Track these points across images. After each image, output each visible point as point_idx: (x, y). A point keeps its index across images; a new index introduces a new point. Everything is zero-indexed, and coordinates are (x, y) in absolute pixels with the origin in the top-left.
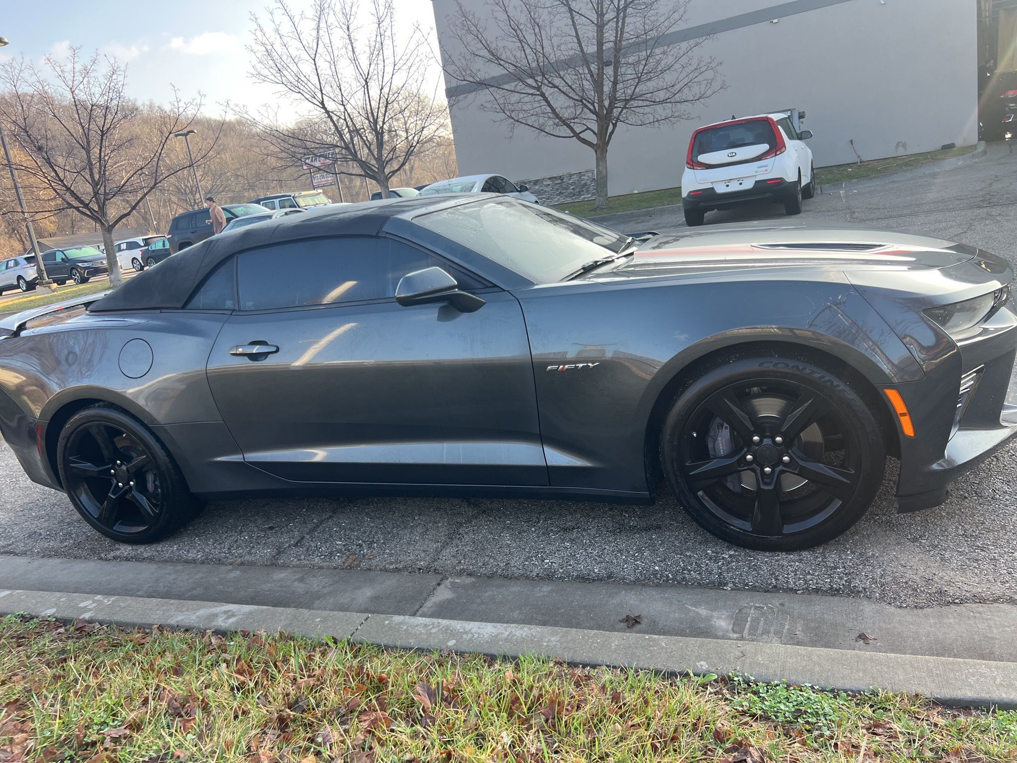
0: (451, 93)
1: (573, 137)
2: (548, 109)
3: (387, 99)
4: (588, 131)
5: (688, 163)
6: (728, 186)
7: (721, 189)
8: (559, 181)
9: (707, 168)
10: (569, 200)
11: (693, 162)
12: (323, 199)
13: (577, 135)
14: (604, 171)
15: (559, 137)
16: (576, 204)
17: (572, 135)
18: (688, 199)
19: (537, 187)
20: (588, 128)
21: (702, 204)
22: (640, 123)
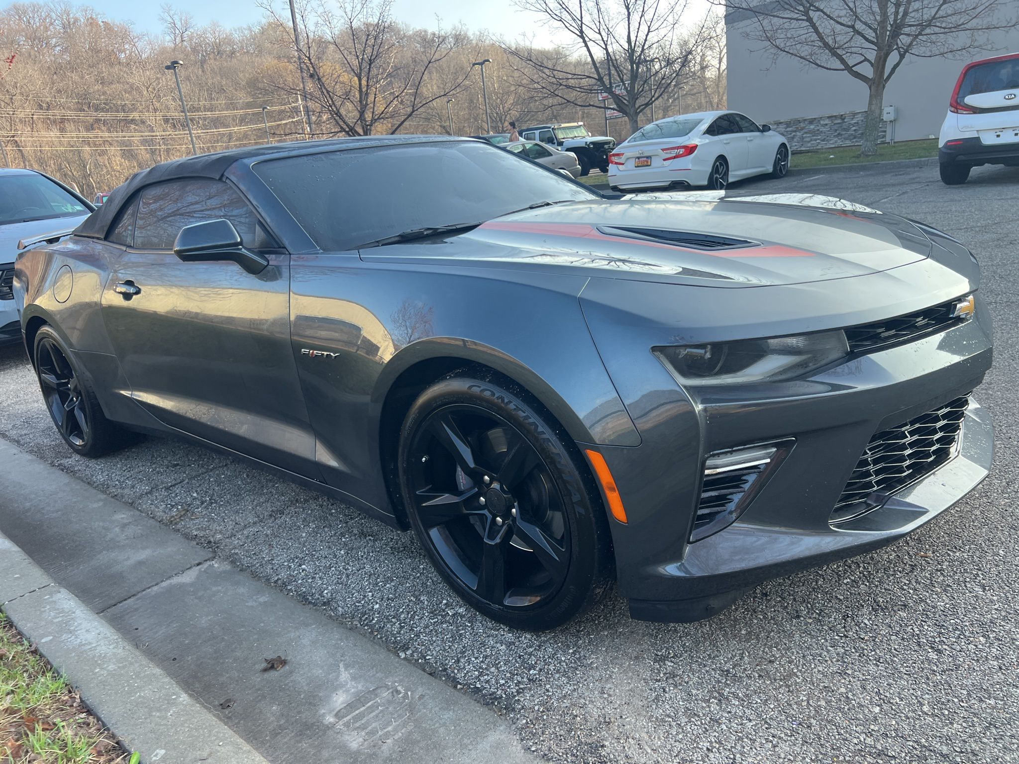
0: (729, 19)
1: (843, 70)
2: (815, 37)
3: (649, 27)
4: (866, 63)
5: (951, 105)
6: (998, 136)
7: (989, 140)
8: (839, 121)
9: (975, 113)
10: (848, 143)
11: (957, 103)
12: (583, 132)
13: (849, 69)
14: (877, 112)
15: (830, 69)
16: (854, 148)
17: (843, 67)
18: (944, 150)
19: (812, 127)
20: (866, 60)
21: (961, 158)
22: (929, 54)
